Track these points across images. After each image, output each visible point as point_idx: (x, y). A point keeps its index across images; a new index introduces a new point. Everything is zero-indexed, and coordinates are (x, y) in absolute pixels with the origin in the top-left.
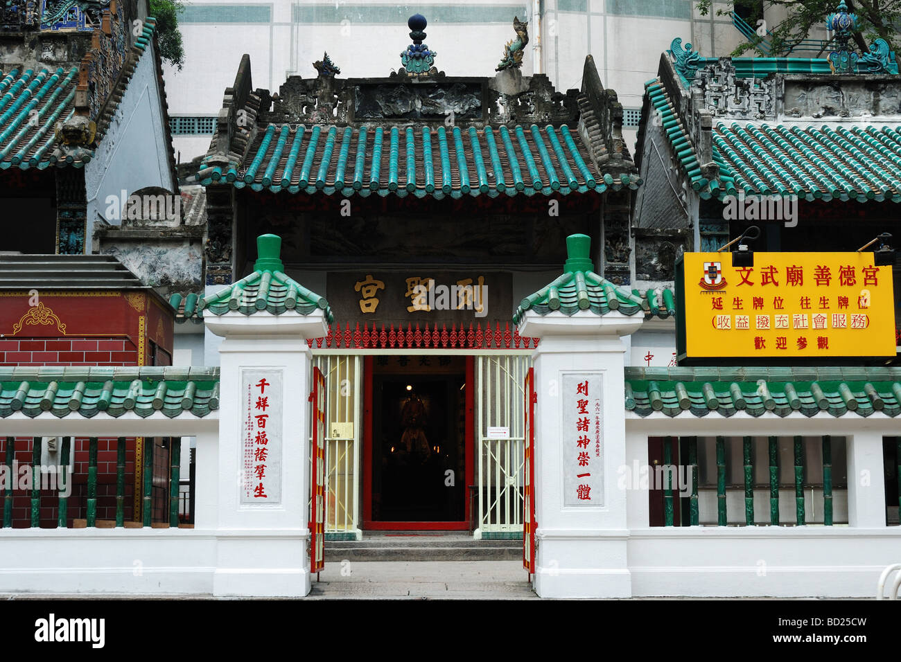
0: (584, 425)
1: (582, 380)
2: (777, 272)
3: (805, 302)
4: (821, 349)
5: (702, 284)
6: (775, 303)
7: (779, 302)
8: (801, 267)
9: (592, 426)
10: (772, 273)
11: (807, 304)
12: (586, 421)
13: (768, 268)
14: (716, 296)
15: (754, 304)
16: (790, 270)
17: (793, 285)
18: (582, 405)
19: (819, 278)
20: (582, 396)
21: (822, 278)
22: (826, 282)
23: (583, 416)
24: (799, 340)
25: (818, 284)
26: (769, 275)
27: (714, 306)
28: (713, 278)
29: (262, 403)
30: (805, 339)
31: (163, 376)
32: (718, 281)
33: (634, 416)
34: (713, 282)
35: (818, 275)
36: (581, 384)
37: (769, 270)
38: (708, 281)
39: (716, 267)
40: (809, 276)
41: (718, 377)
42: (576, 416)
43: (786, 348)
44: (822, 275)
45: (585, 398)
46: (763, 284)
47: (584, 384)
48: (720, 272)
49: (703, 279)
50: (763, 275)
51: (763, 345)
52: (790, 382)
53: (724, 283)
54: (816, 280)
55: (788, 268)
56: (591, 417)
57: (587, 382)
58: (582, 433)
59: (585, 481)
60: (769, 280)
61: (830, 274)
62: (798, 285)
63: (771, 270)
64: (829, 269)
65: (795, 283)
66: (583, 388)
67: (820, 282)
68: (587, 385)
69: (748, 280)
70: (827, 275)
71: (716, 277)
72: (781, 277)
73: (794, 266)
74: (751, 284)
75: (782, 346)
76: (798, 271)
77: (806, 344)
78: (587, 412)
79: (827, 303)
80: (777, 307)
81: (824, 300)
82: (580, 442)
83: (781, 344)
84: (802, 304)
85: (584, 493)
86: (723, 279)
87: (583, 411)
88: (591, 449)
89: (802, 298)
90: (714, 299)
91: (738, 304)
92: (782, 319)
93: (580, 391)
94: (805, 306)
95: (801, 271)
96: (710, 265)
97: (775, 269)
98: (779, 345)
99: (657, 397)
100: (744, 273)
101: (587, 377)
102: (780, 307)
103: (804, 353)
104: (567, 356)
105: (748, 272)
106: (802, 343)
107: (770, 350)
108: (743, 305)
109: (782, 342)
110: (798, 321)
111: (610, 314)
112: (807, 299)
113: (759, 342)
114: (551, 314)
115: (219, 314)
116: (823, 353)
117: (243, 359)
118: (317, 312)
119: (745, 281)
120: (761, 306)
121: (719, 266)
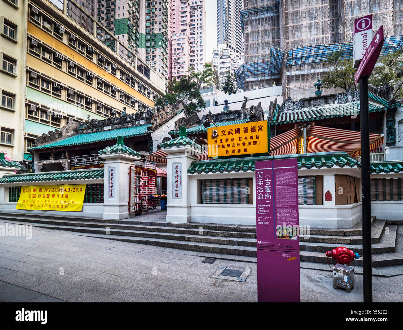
0: (177, 177)
1: (177, 165)
2: (233, 130)
5: (212, 136)
9: (179, 177)
12: (178, 176)
14: (216, 139)
15: (226, 141)
16: (236, 129)
18: (177, 172)
20: (177, 169)
21: (246, 131)
23: (177, 175)
25: (244, 133)
26: (230, 132)
27: (215, 142)
28: (215, 134)
29: (112, 175)
32: (216, 135)
33: (190, 174)
35: (244, 130)
38: (214, 135)
40: (242, 130)
42: (175, 175)
43: (234, 153)
46: (228, 135)
52: (235, 163)
53: (218, 136)
56: (179, 175)
58: (177, 179)
59: (177, 192)
61: (248, 129)
63: (231, 130)
65: (237, 133)
66: (177, 167)
72: (234, 132)
74: (225, 135)
76: (238, 130)
81: (246, 137)
82: (176, 182)
85: (177, 195)
87: (177, 173)
88: (179, 183)
89: (239, 137)
91: (221, 141)
95: (240, 129)
98: (232, 152)
99: (197, 169)
100: (223, 132)
101: (178, 164)
102: (233, 141)
103: (240, 154)
104: (173, 159)
105: (225, 131)
106: (239, 151)
107: (230, 154)
108: (223, 141)
109: (233, 151)
110: (238, 145)
111: (181, 146)
112: (241, 138)
113: (227, 152)
114: (167, 148)
115: (101, 155)
116: (245, 153)
117: (109, 165)
118: (118, 152)
119: (224, 134)
120: (228, 141)
121: (216, 131)
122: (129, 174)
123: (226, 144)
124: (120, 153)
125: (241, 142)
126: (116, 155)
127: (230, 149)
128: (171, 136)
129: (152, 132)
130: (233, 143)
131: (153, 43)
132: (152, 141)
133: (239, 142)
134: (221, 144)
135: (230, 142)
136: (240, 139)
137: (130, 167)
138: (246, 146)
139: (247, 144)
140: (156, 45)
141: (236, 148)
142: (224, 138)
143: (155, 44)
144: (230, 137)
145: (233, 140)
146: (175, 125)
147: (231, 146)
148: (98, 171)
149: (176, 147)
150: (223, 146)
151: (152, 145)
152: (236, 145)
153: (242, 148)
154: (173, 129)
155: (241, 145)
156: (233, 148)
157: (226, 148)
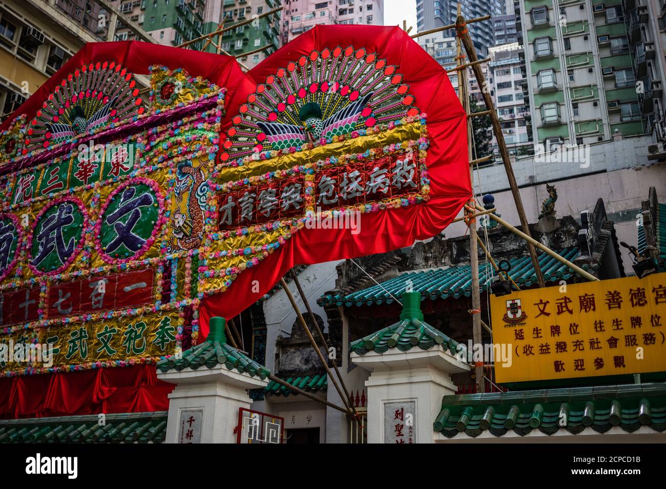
1: (399, 406)
2: (571, 301)
3: (598, 325)
4: (618, 368)
5: (506, 318)
6: (570, 329)
7: (575, 328)
8: (593, 295)
10: (566, 303)
11: (601, 327)
13: (562, 299)
14: (518, 328)
15: (552, 332)
16: (582, 298)
17: (586, 311)
18: (399, 429)
19: (610, 302)
20: (398, 421)
21: (614, 302)
22: (617, 306)
23: (399, 438)
24: (596, 361)
25: (610, 308)
26: (564, 305)
27: (517, 337)
28: (514, 313)
29: (189, 434)
30: (601, 359)
31: (151, 418)
32: (519, 315)
33: (441, 437)
34: (515, 316)
35: (609, 300)
36: (398, 411)
37: (563, 301)
38: (510, 316)
39: (517, 303)
40: (601, 301)
41: (523, 399)
42: (394, 438)
43: (584, 369)
44: (613, 299)
45: (401, 423)
46: (559, 313)
47: (400, 411)
48: (520, 307)
49: (506, 314)
50: (558, 306)
51: (562, 368)
52: (591, 401)
53: (524, 316)
54: (607, 305)
55: (580, 297)
56: (406, 439)
57: (402, 409)
60: (564, 309)
61: (621, 297)
62: (591, 310)
63: (566, 300)
64: (619, 293)
65: (588, 309)
66: (399, 414)
67: (612, 306)
68: (402, 412)
69: (545, 311)
70: (617, 299)
71: (517, 312)
72: (574, 305)
73: (586, 295)
74: (548, 314)
75: (580, 368)
76: (590, 299)
77: (603, 365)
78: (403, 435)
79: (620, 324)
80: (573, 332)
81: (617, 322)
83: (578, 366)
84: (596, 328)
86: (523, 313)
87: (399, 434)
89: (596, 322)
90: (516, 330)
91: (537, 334)
92: (578, 343)
93: (397, 417)
94: (598, 329)
95: (593, 298)
96: (511, 302)
97: (569, 299)
98: (577, 366)
99: (463, 419)
100: (541, 306)
101: (403, 405)
102: (575, 332)
103: (601, 372)
104: (385, 388)
105: (545, 304)
106: (599, 363)
107: (569, 372)
108: (543, 334)
109: (579, 364)
110: (593, 344)
111: (413, 350)
112: (600, 323)
113: (558, 366)
114: (368, 354)
115: (165, 371)
116: (620, 371)
117: (182, 403)
118: (218, 366)
119: (543, 312)
120: (559, 333)
121: (518, 302)
122: (235, 432)
123: (552, 341)
124: (222, 369)
125: (603, 337)
126: (208, 373)
127: (568, 358)
128: (325, 308)
129: (267, 299)
130: (575, 338)
131: (239, 44)
132: (265, 325)
133: (595, 335)
134: (536, 344)
135: (565, 336)
136: (599, 326)
137: (241, 410)
138: (621, 350)
139: (621, 342)
140: (247, 47)
141: (589, 356)
142: (545, 324)
143: (245, 44)
144: (564, 320)
145: (574, 328)
146: (336, 277)
147: (570, 347)
148: (142, 421)
149: (396, 350)
150: (545, 349)
151: (263, 339)
152: (586, 345)
153: (607, 354)
154: (332, 286)
155: (604, 344)
156: (579, 355)
157: (554, 356)
